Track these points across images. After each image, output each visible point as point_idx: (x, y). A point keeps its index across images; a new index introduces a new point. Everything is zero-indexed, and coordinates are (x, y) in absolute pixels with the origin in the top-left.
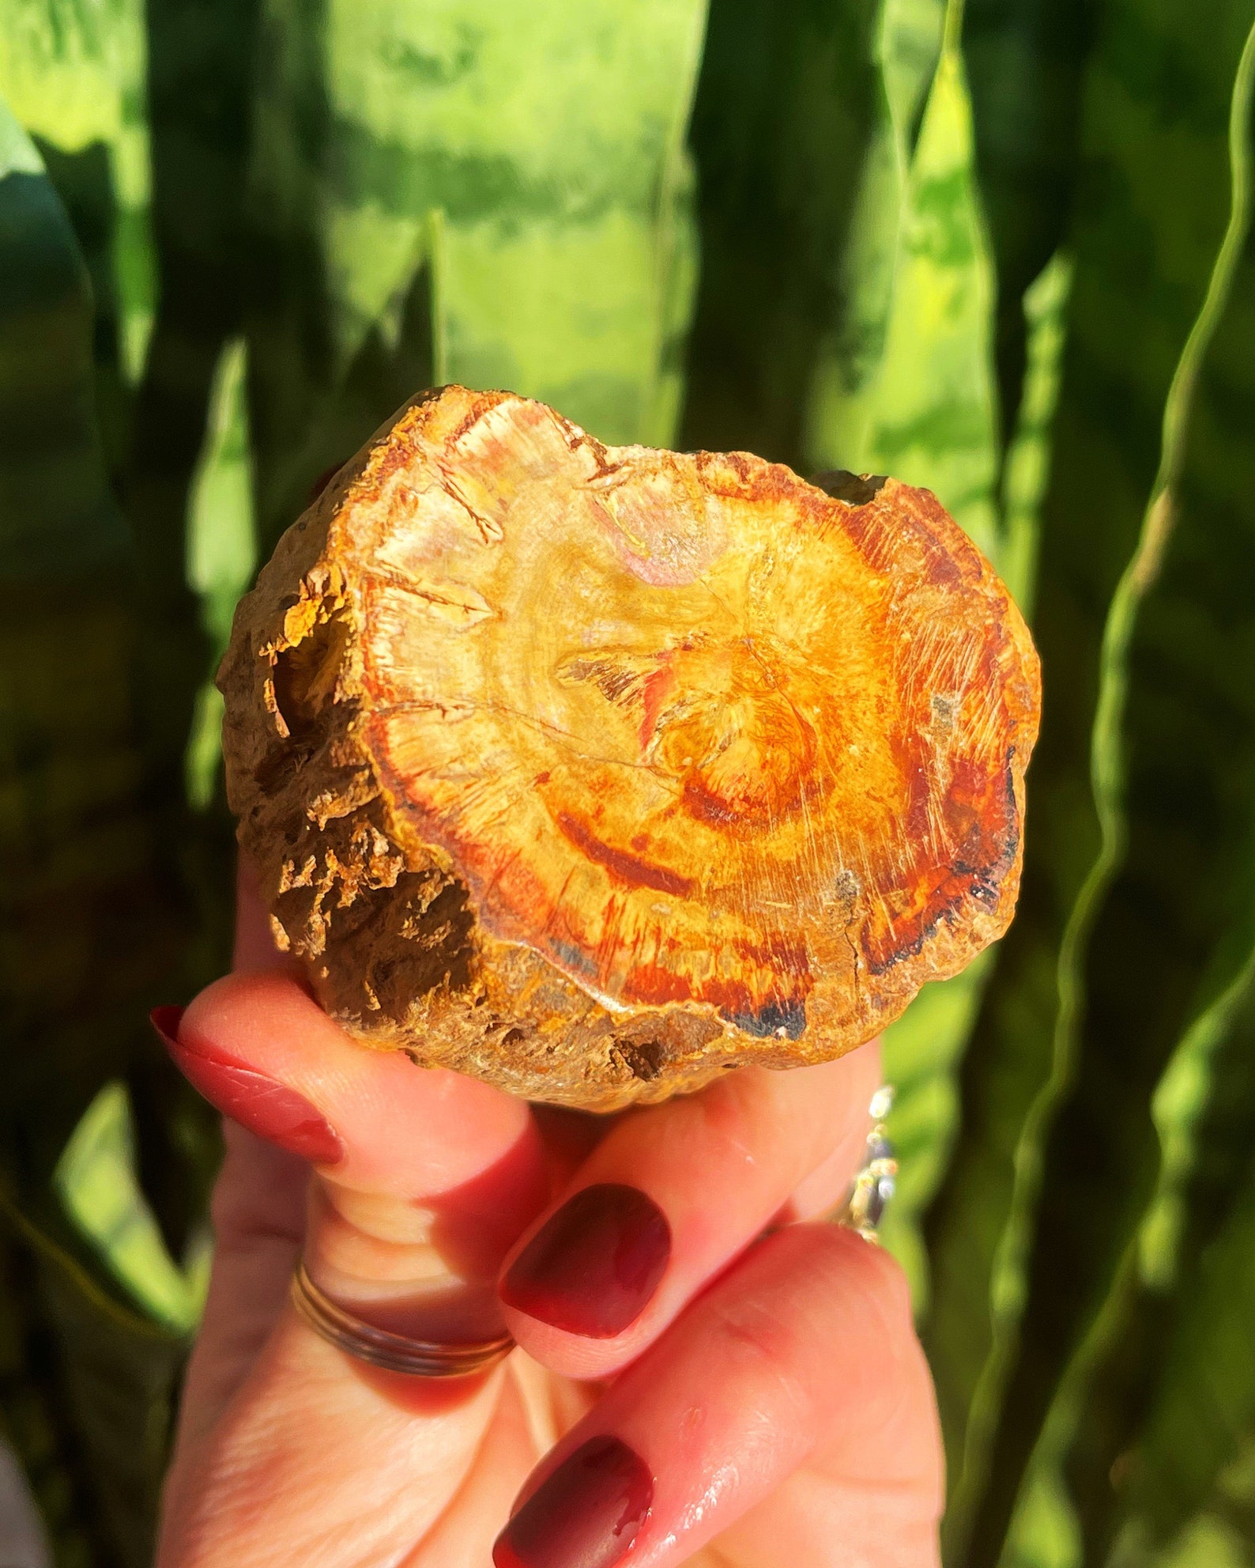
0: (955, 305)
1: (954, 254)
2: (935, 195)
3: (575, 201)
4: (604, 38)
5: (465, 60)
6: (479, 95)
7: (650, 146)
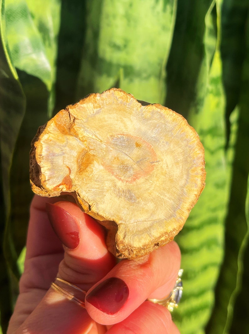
0: (218, 105)
1: (217, 94)
2: (214, 81)
3: (144, 75)
4: (152, 43)
5: (125, 46)
6: (127, 53)
7: (160, 64)
